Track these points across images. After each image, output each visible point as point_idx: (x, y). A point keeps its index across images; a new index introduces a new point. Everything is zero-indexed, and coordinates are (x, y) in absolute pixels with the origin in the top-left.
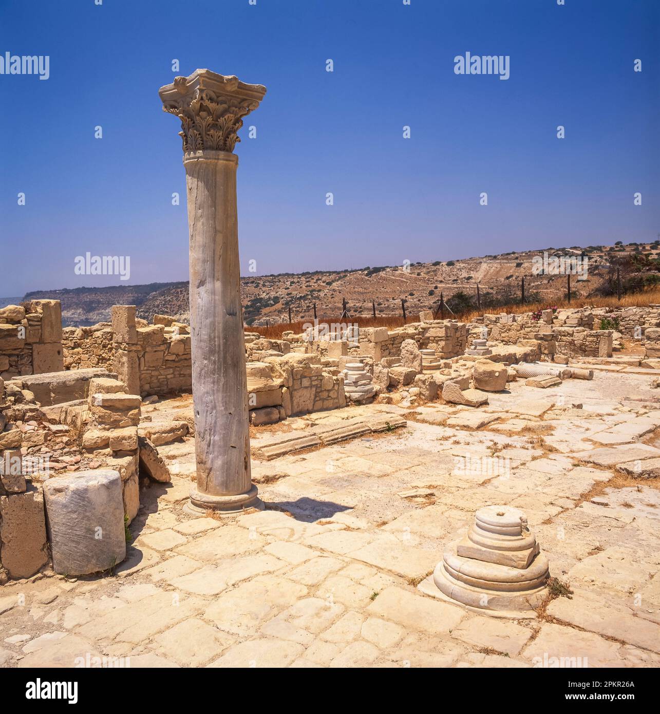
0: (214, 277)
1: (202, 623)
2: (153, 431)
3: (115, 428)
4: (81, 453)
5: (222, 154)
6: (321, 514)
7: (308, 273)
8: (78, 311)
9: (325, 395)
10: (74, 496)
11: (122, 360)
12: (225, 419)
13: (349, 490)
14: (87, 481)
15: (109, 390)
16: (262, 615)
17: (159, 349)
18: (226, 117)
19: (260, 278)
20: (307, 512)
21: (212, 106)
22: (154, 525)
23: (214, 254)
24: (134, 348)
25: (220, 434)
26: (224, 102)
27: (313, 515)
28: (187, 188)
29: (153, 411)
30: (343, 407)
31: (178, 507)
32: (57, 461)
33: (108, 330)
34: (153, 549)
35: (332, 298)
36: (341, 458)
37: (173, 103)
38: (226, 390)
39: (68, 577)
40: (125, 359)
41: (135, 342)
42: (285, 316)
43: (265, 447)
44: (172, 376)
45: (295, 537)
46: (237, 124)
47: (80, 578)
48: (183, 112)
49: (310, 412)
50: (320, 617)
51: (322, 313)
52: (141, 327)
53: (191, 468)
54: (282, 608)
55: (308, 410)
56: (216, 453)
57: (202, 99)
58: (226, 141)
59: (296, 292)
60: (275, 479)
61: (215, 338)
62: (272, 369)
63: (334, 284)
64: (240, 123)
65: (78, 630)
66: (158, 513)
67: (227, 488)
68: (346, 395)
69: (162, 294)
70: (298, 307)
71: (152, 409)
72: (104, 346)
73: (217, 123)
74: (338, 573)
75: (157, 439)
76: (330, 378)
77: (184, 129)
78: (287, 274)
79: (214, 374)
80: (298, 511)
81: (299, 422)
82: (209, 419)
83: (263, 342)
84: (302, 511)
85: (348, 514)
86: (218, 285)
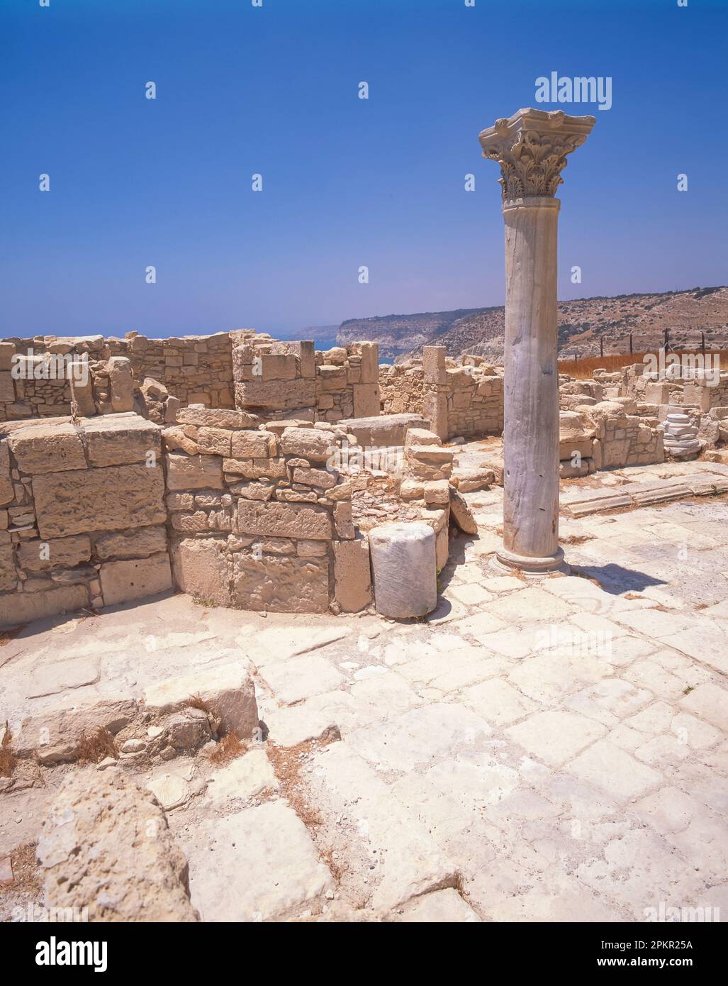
0: (530, 334)
1: (506, 684)
2: (460, 478)
3: (428, 480)
4: (399, 502)
5: (543, 200)
6: (630, 586)
7: (624, 296)
8: (388, 339)
9: (641, 448)
10: (395, 548)
11: (431, 399)
12: (535, 481)
13: (664, 562)
14: (406, 536)
15: (424, 442)
16: (565, 688)
17: (467, 390)
18: (549, 159)
19: (569, 303)
20: (615, 582)
21: (534, 148)
22: (461, 577)
23: (531, 309)
24: (443, 389)
25: (529, 495)
26: (548, 142)
27: (622, 585)
28: (505, 238)
29: (460, 453)
30: (660, 463)
31: (484, 561)
32: (378, 509)
33: (419, 368)
34: (460, 602)
35: (651, 324)
36: (656, 523)
37: (493, 148)
38: (538, 452)
39: (387, 618)
40: (434, 400)
41: (445, 384)
42: (596, 344)
43: (572, 504)
44: (479, 418)
45: (603, 610)
46: (561, 165)
47: (397, 620)
48: (504, 157)
49: (622, 467)
50: (626, 701)
51: (639, 342)
52: (451, 367)
53: (497, 519)
54: (586, 684)
55: (620, 464)
56: (524, 514)
57: (524, 142)
58: (548, 184)
59: (609, 318)
60: (582, 540)
61: (529, 397)
62: (583, 419)
63: (654, 308)
64: (564, 163)
65: (397, 668)
66: (465, 564)
67: (533, 549)
68: (665, 450)
69: (467, 321)
70: (611, 334)
71: (458, 451)
72: (415, 385)
73: (539, 166)
74: (648, 657)
75: (464, 486)
76: (647, 430)
77: (504, 175)
78: (600, 298)
79: (526, 435)
80: (605, 579)
81: (610, 478)
82: (519, 479)
83: (573, 385)
84: (609, 579)
85: (662, 590)
86: (535, 342)
